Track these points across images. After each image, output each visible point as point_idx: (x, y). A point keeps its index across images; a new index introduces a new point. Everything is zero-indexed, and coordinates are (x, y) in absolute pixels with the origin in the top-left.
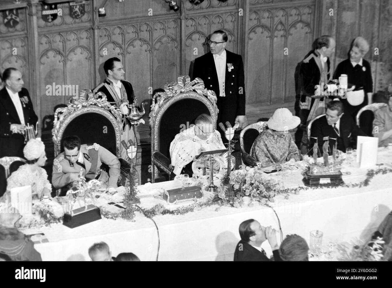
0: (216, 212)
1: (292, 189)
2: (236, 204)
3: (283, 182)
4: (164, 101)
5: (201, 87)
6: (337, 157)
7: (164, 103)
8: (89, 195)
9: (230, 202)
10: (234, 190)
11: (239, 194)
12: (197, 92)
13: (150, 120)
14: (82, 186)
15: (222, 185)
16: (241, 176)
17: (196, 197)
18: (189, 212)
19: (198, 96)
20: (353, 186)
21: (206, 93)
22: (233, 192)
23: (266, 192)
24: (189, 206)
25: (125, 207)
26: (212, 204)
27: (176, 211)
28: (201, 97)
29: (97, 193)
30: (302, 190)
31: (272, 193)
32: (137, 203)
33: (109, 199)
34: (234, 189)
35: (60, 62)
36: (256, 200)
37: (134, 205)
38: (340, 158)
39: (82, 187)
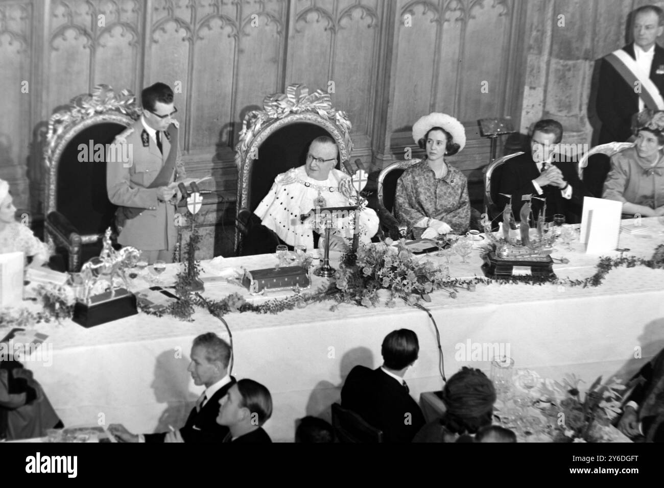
0: (331, 313)
1: (462, 280)
2: (366, 300)
3: (448, 268)
4: (262, 125)
5: (325, 104)
6: (546, 231)
7: (262, 129)
8: (120, 272)
9: (355, 296)
10: (363, 277)
11: (371, 284)
12: (318, 113)
13: (237, 156)
14: (109, 256)
15: (343, 266)
16: (376, 253)
17: (297, 285)
18: (286, 311)
19: (319, 119)
20: (573, 284)
21: (334, 116)
22: (361, 281)
23: (417, 284)
24: (286, 299)
25: (178, 296)
26: (324, 298)
27: (263, 306)
28: (325, 121)
29: (133, 269)
30: (481, 283)
31: (427, 286)
32: (199, 289)
33: (152, 281)
34: (364, 275)
35: (84, 47)
36: (399, 297)
37: (193, 293)
38: (550, 233)
39: (109, 258)
